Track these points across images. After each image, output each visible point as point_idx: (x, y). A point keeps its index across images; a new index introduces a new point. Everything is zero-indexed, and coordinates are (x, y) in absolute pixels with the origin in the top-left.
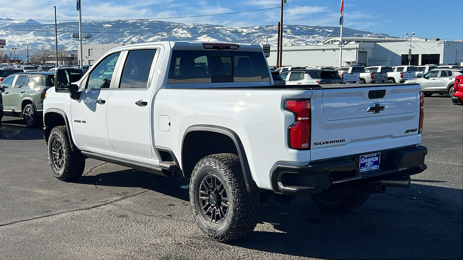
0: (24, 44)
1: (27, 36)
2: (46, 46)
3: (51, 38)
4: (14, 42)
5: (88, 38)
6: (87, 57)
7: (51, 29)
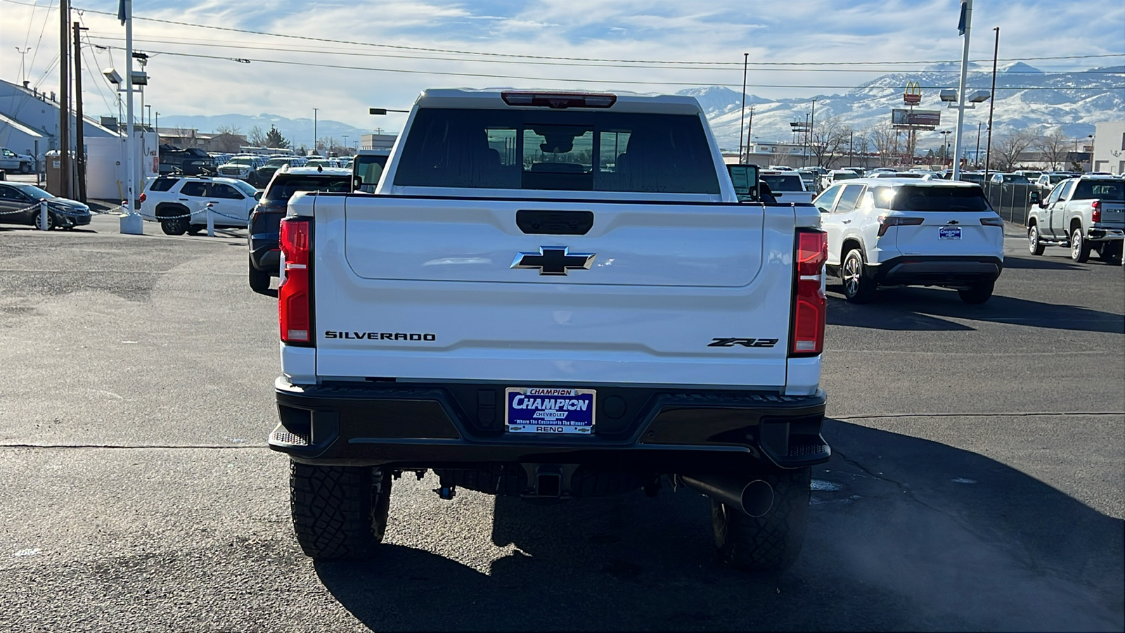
0: (997, 122)
1: (1006, 103)
2: (1049, 125)
3: (1064, 108)
4: (975, 116)
5: (981, 102)
6: (1118, 153)
7: (1068, 84)
